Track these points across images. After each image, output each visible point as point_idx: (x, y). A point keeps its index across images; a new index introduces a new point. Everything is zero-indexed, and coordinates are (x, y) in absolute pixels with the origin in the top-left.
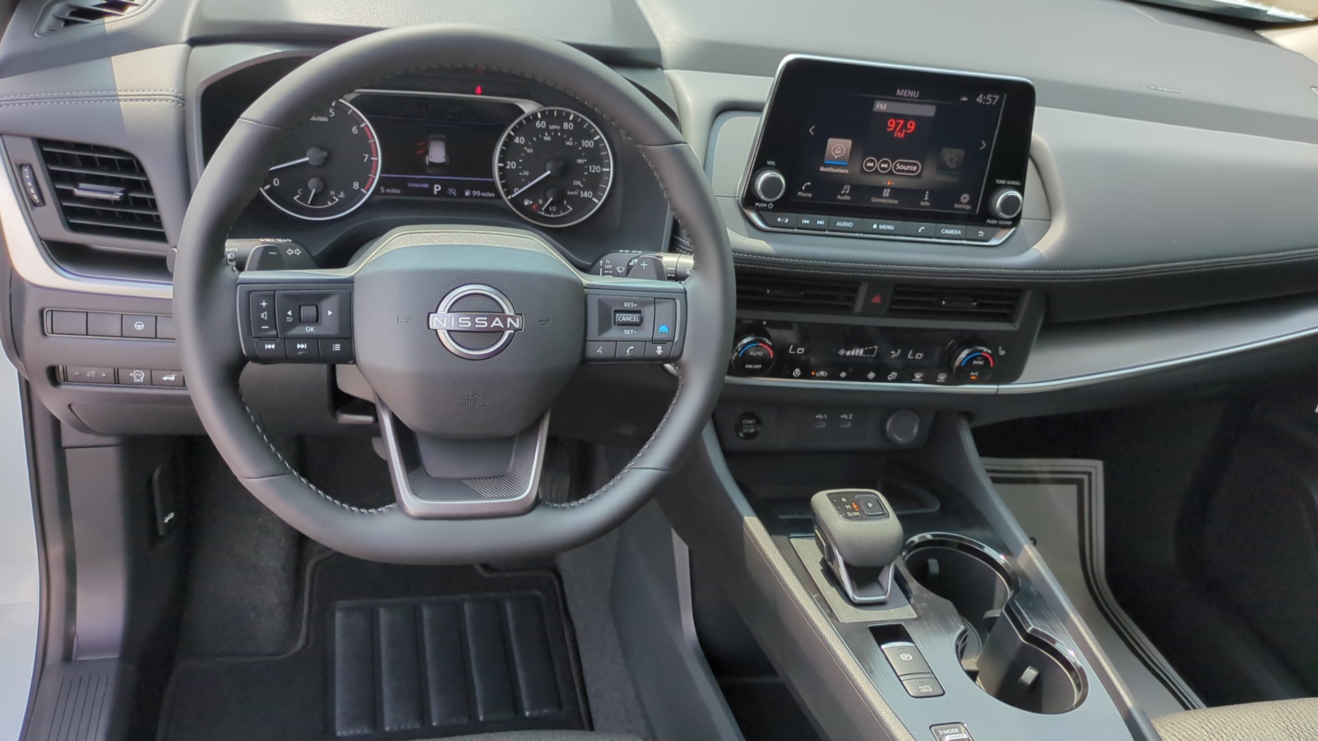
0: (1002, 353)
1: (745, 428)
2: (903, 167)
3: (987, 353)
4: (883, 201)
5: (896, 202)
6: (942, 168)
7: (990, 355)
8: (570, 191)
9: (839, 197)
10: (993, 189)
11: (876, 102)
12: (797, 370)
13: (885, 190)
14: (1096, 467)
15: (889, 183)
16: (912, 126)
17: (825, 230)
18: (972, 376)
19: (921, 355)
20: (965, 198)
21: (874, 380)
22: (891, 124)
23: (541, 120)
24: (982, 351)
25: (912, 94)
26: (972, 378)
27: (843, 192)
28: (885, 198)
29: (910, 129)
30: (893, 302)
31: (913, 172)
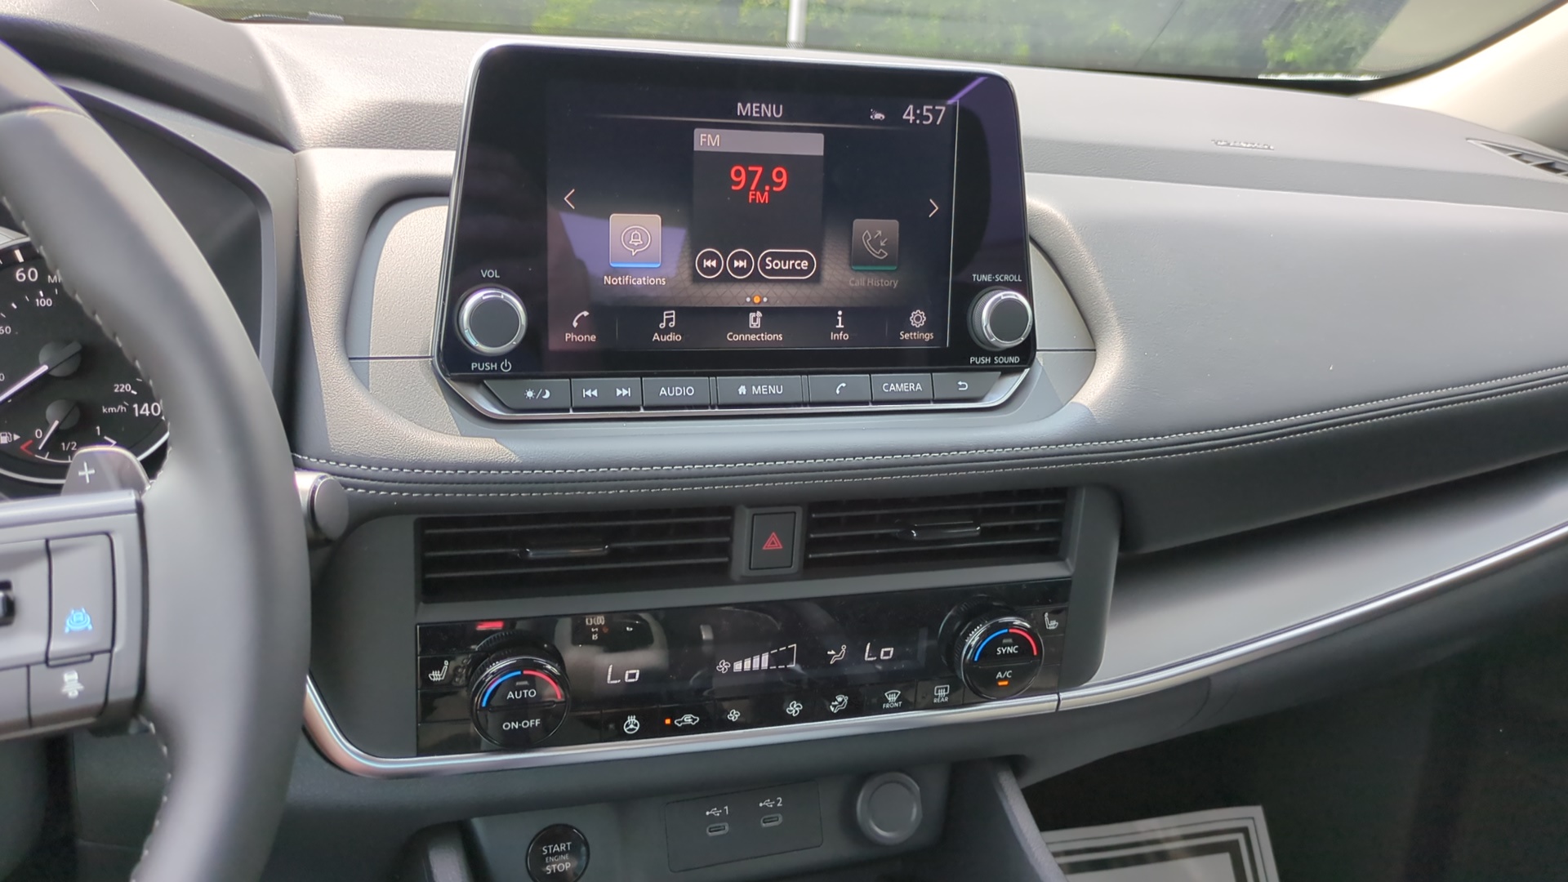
0: (1052, 625)
1: (551, 863)
2: (779, 265)
3: (1020, 627)
4: (753, 337)
5: (780, 337)
6: (859, 260)
7: (1029, 631)
8: (107, 406)
9: (656, 337)
10: (969, 294)
11: (697, 131)
12: (632, 719)
13: (752, 315)
14: (1253, 817)
15: (757, 300)
16: (782, 179)
17: (638, 409)
18: (1000, 679)
19: (892, 650)
20: (918, 318)
21: (802, 718)
22: (738, 177)
23: (26, 265)
24: (1009, 625)
25: (768, 110)
26: (1000, 684)
27: (662, 325)
28: (756, 331)
29: (781, 184)
30: (810, 545)
31: (802, 272)
